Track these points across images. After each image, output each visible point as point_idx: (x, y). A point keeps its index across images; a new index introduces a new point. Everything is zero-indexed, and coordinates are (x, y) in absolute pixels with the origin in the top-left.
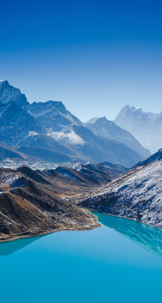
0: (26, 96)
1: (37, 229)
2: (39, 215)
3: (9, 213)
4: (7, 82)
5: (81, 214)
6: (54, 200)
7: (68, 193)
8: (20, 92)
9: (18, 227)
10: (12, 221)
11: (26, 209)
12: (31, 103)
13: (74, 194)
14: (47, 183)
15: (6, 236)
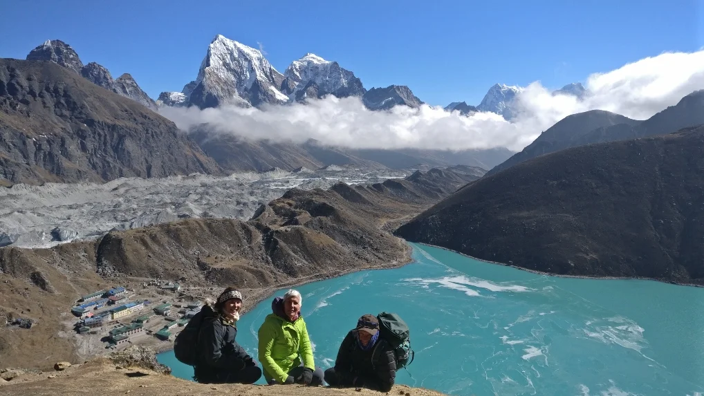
0: (361, 81)
1: (331, 269)
2: (337, 251)
3: (300, 251)
4: (336, 63)
5: (394, 246)
6: (362, 229)
7: (391, 215)
8: (353, 76)
9: (310, 268)
10: (304, 261)
11: (321, 245)
12: (368, 90)
13: (398, 217)
14: (368, 203)
15: (295, 280)
